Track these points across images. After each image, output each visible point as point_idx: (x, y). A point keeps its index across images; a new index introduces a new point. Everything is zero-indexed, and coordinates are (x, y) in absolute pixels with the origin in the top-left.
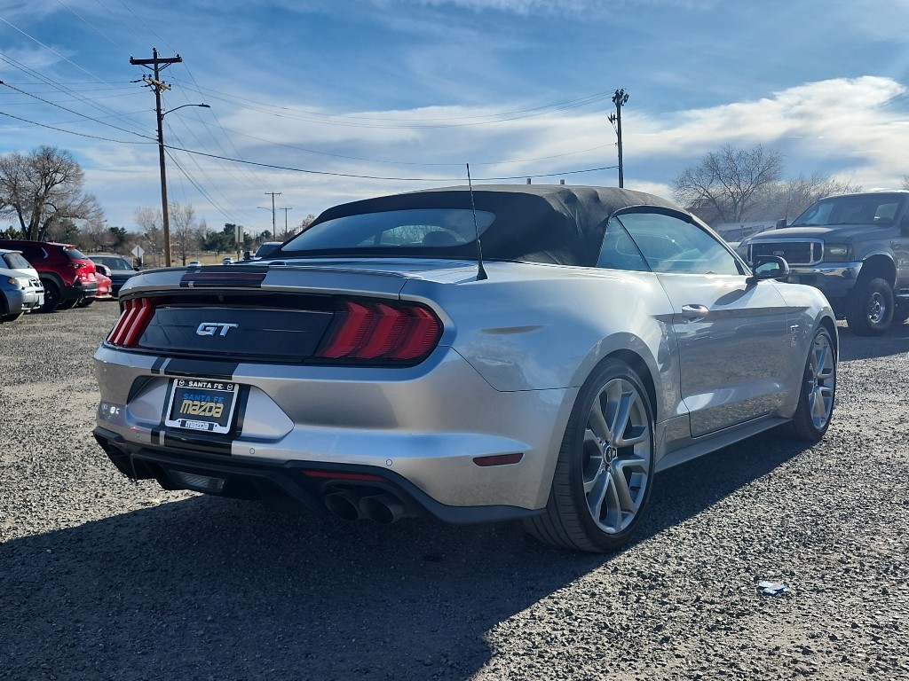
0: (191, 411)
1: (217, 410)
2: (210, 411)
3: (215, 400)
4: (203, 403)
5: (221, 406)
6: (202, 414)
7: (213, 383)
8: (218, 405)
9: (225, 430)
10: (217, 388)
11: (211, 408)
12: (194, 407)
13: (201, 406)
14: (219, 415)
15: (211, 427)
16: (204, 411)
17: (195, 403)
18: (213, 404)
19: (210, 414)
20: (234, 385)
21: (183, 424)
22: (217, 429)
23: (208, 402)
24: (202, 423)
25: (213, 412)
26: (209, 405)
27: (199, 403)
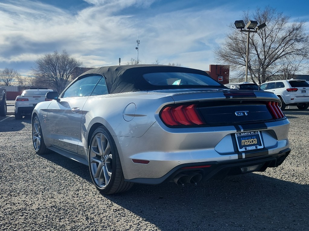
0: (246, 144)
1: (255, 141)
2: (253, 142)
3: (253, 138)
4: (249, 140)
5: (256, 139)
6: (250, 144)
7: (250, 132)
8: (255, 139)
9: (262, 147)
10: (252, 134)
11: (252, 141)
12: (247, 142)
13: (249, 141)
14: (256, 143)
15: (256, 147)
16: (251, 142)
17: (246, 140)
18: (253, 140)
19: (253, 143)
20: (257, 131)
21: (246, 149)
22: (259, 147)
23: (250, 139)
24: (252, 147)
25: (254, 142)
26: (251, 140)
27: (247, 140)
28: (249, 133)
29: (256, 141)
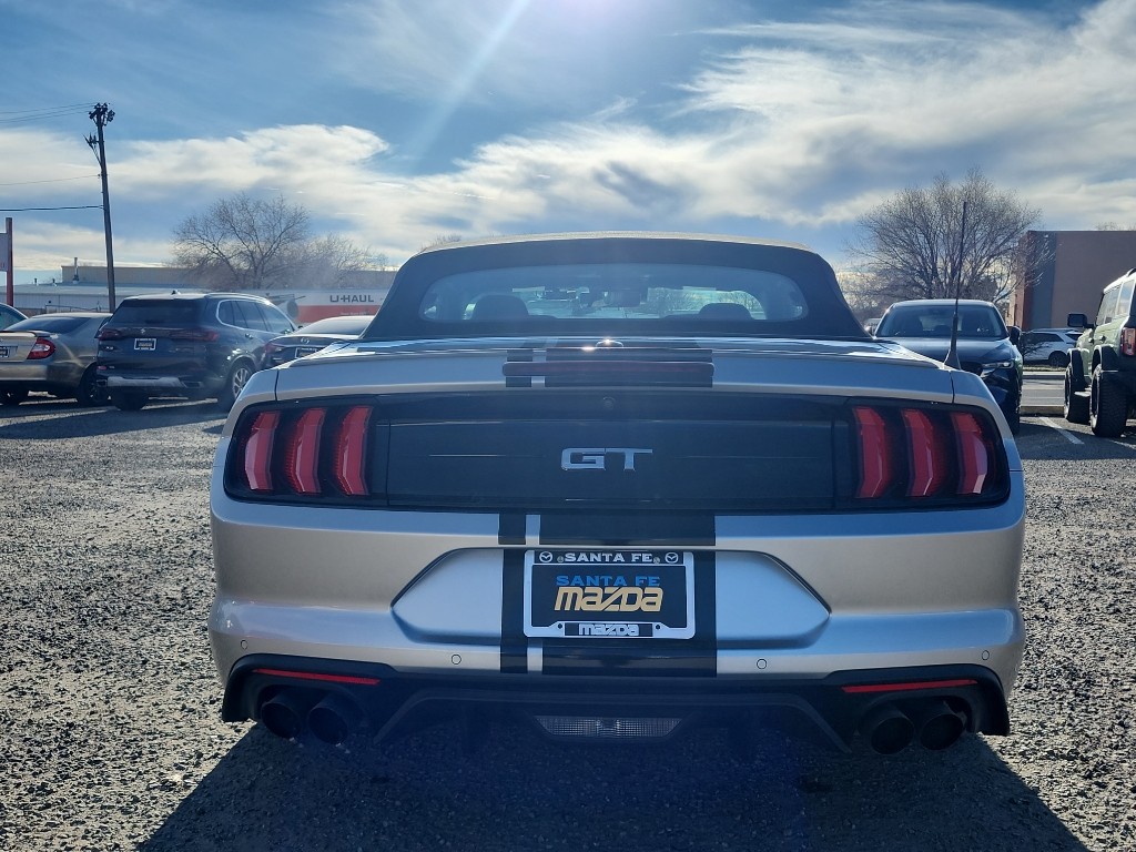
0: (581, 605)
1: (650, 599)
2: (631, 602)
3: (638, 582)
4: (608, 590)
5: (659, 591)
6: (615, 608)
8: (650, 590)
9: (688, 632)
10: (640, 561)
11: (632, 596)
12: (590, 598)
14: (657, 608)
15: (646, 630)
16: (617, 602)
17: (590, 590)
18: (638, 591)
19: (632, 608)
20: (681, 553)
21: (571, 629)
22: (663, 632)
23: (620, 587)
24: (619, 625)
25: (641, 604)
26: (625, 592)
27: (599, 591)
28: (619, 557)
29: (658, 600)
